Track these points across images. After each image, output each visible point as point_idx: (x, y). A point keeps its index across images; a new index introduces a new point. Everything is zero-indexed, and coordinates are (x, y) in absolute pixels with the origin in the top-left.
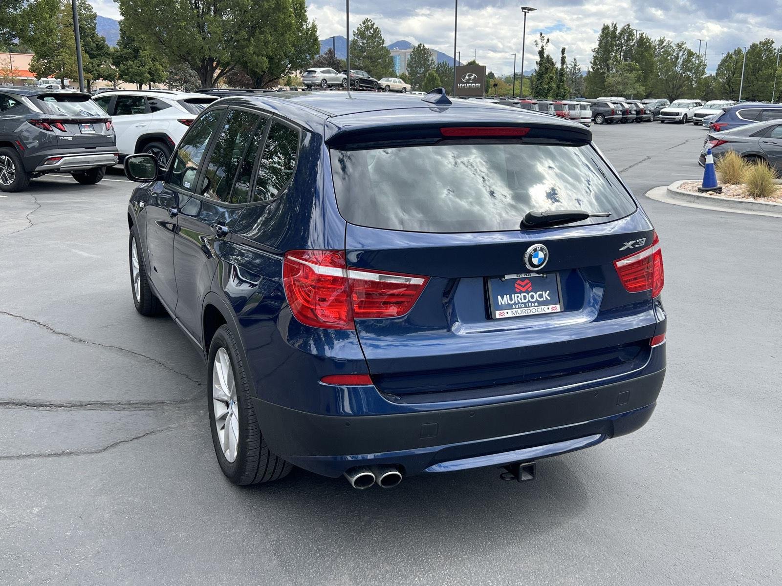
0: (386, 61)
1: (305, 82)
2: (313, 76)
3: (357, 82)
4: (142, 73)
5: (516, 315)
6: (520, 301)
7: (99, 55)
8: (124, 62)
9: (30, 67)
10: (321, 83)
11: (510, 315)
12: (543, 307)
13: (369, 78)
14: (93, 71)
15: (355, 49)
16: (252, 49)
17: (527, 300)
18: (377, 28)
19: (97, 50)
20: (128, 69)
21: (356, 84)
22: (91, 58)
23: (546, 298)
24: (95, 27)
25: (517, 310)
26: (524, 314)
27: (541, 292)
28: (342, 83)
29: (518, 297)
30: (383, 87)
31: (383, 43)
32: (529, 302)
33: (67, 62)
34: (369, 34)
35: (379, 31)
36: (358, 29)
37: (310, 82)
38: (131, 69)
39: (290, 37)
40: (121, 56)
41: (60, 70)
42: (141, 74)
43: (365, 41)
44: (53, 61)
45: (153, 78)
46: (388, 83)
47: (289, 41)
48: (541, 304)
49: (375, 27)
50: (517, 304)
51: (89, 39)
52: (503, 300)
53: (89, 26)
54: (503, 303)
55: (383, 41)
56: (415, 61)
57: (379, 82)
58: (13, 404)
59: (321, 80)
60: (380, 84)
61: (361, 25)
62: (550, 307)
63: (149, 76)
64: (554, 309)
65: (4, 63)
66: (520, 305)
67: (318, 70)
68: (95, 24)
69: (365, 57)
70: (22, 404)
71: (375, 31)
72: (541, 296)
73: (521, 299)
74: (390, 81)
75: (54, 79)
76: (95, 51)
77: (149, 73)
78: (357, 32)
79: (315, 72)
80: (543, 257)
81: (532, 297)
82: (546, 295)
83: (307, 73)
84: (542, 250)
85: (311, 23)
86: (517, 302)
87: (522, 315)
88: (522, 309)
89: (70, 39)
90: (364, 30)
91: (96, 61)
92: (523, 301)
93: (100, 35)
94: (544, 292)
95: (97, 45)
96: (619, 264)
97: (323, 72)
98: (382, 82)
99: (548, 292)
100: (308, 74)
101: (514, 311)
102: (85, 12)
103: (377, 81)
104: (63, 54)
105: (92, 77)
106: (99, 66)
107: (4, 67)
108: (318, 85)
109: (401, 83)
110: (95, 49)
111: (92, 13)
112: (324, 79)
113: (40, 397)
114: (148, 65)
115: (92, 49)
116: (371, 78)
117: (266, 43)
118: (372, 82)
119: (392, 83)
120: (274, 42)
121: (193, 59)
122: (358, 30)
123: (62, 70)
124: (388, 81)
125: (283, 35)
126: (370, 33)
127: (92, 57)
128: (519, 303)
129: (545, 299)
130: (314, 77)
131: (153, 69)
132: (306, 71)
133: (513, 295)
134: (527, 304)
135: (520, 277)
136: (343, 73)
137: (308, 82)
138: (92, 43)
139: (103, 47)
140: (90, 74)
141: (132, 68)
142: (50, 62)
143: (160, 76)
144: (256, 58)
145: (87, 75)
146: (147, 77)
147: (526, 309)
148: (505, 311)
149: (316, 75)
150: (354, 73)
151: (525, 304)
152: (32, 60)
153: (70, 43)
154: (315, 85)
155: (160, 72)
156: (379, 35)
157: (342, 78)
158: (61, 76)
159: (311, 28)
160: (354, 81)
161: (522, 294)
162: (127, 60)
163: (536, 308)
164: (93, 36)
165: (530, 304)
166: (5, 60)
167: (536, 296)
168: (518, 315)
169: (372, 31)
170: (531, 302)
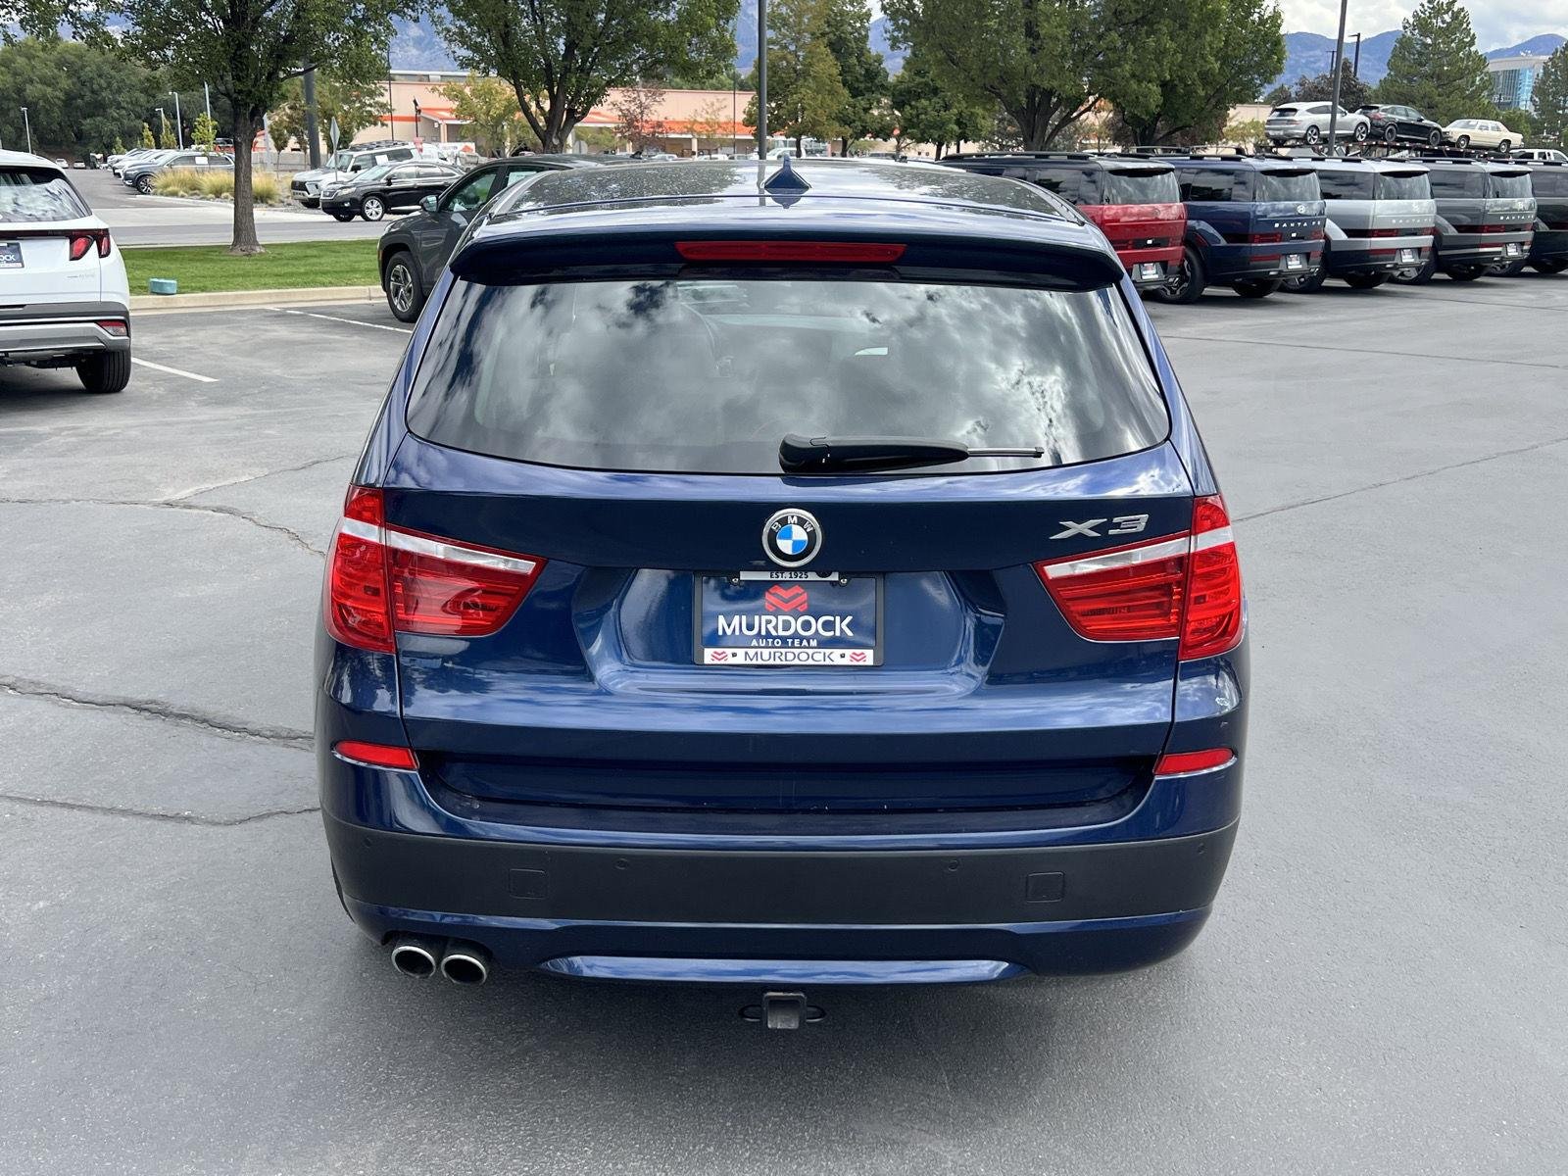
0: (1474, 82)
1: (1271, 133)
2: (1289, 120)
3: (1390, 131)
4: (943, 124)
5: (754, 662)
6: (774, 633)
7: (869, 90)
8: (913, 103)
9: (745, 116)
10: (1306, 134)
11: (740, 660)
12: (828, 651)
13: (1421, 120)
14: (854, 121)
15: (1404, 58)
16: (1127, 67)
17: (791, 632)
18: (1462, 9)
19: (865, 80)
20: (918, 116)
21: (1387, 135)
22: (853, 97)
23: (841, 629)
24: (867, 36)
25: (759, 650)
26: (778, 662)
27: (831, 618)
28: (1355, 134)
29: (769, 622)
30: (1452, 140)
31: (1472, 43)
32: (796, 635)
33: (809, 104)
34: (1442, 25)
35: (1465, 17)
36: (1416, 15)
37: (1281, 133)
38: (923, 116)
39: (1213, 40)
40: (909, 92)
41: (797, 120)
42: (941, 125)
43: (1429, 41)
44: (784, 105)
45: (965, 133)
46: (1466, 132)
47: (1212, 48)
48: (825, 643)
49: (1455, 9)
50: (763, 637)
51: (853, 60)
52: (729, 626)
53: (856, 34)
54: (729, 632)
55: (1473, 38)
56: (1556, 80)
57: (1443, 130)
58: (192, 718)
59: (1306, 127)
60: (1445, 133)
61: (1423, 6)
62: (848, 652)
63: (956, 128)
64: (858, 658)
65: (710, 111)
66: (770, 640)
67: (1303, 106)
68: (867, 30)
69: (1425, 76)
70: (204, 721)
71: (1455, 16)
72: (829, 626)
73: (776, 628)
74: (1473, 127)
75: (783, 138)
76: (861, 82)
77: (959, 123)
78: (1411, 21)
79: (1295, 110)
80: (805, 537)
81: (807, 626)
82: (842, 627)
83: (1278, 113)
84: (801, 522)
85: (1271, 9)
86: (763, 633)
87: (771, 662)
88: (772, 650)
89: (818, 61)
90: (1430, 17)
91: (862, 102)
92: (781, 633)
93: (873, 53)
94: (838, 618)
95: (867, 70)
96: (1054, 571)
97: (1312, 111)
98: (1452, 130)
99: (849, 618)
100: (1280, 115)
101: (751, 652)
102: (852, 9)
103: (1439, 126)
104: (803, 90)
105: (851, 131)
106: (866, 110)
107: (708, 116)
108: (1298, 139)
109: (1498, 129)
110: (862, 79)
111: (864, 11)
112: (1315, 127)
113: (240, 714)
114: (956, 108)
115: (857, 80)
116: (1426, 122)
117: (1159, 54)
118: (1428, 129)
119: (1476, 131)
120: (1176, 52)
121: (1013, 92)
122: (1414, 16)
123: (800, 120)
124: (1467, 126)
125: (1198, 36)
126: (1443, 22)
127: (855, 93)
128: (768, 635)
129: (838, 634)
130: (1291, 122)
131: (965, 114)
132: (1277, 110)
133: (757, 618)
134: (790, 641)
135: (780, 579)
136: (1361, 113)
137: (1277, 133)
138: (857, 68)
139: (877, 74)
140: (847, 127)
141: (926, 114)
142: (779, 107)
143: (977, 128)
144: (1135, 86)
145: (843, 129)
146: (952, 131)
147: (783, 650)
148: (729, 651)
149: (1296, 117)
150: (1384, 111)
151: (784, 639)
152: (750, 103)
153: (816, 69)
154: (1291, 137)
155: (980, 120)
156: (1465, 25)
157: (1355, 124)
158: (795, 132)
159: (1270, 17)
160: (1384, 128)
161: (781, 618)
162: (918, 97)
163: (810, 651)
164: (862, 52)
165: (797, 642)
166: (713, 104)
167: (817, 626)
168: (760, 662)
169: (1447, 18)
170: (802, 639)
